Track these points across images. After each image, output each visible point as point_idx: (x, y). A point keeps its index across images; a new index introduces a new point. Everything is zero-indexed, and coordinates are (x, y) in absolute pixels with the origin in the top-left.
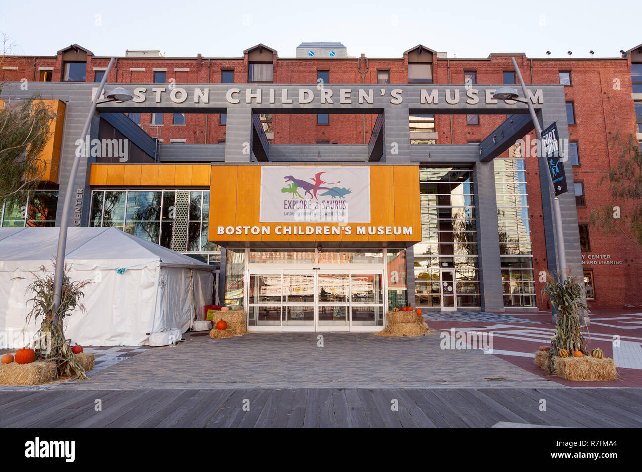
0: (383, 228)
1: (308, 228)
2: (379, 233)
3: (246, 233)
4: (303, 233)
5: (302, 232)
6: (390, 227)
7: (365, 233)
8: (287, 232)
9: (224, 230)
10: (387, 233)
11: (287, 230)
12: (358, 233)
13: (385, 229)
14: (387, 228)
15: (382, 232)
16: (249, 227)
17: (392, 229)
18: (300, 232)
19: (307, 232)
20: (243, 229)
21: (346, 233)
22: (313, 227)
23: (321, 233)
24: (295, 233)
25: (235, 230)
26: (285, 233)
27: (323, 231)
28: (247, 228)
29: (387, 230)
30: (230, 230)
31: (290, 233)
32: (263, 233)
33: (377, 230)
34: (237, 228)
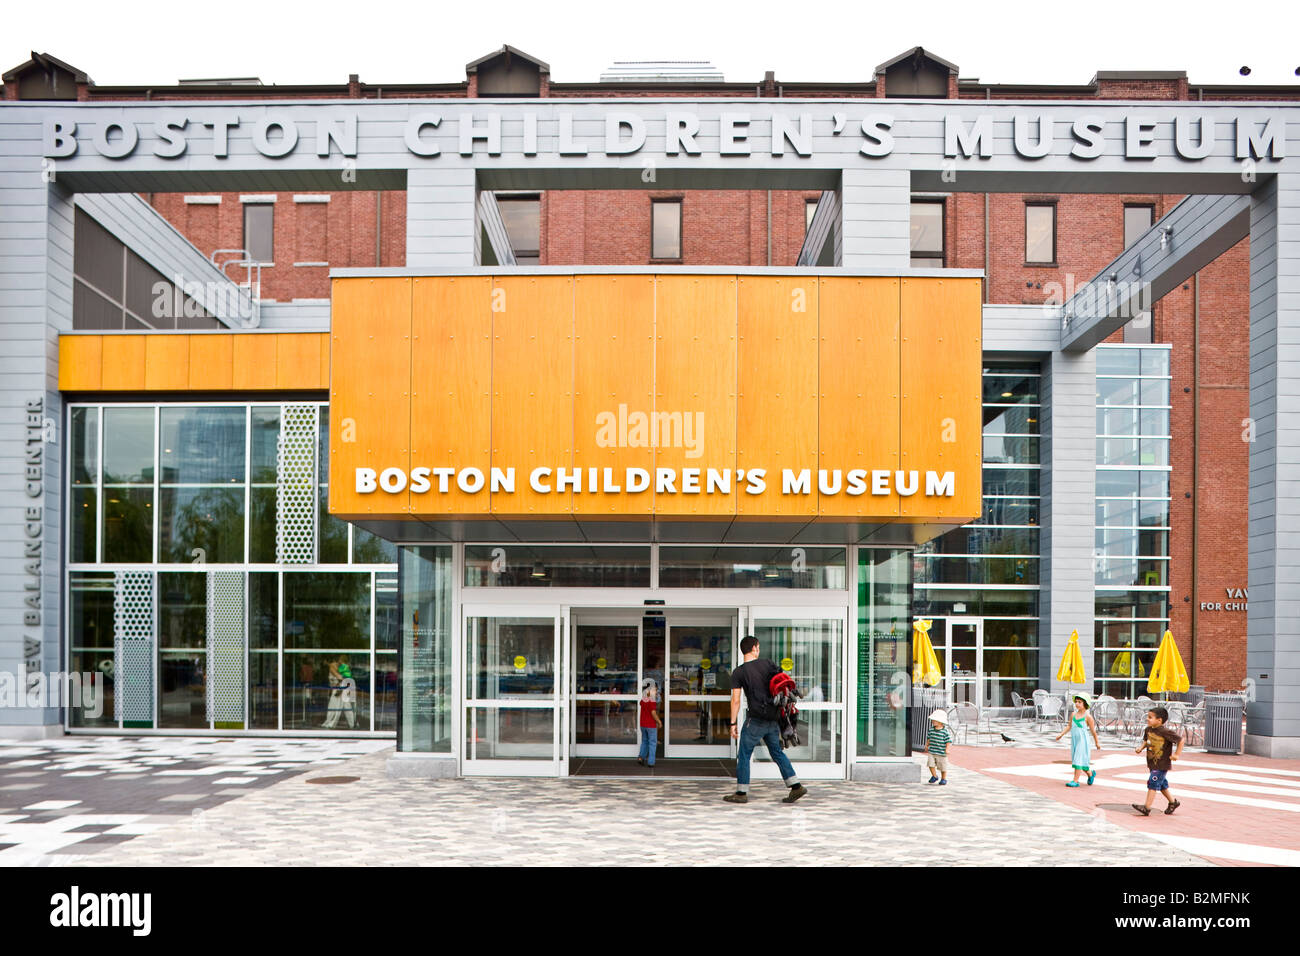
0: (863, 474)
1: (631, 473)
2: (851, 490)
3: (444, 486)
4: (617, 489)
5: (613, 484)
6: (887, 473)
7: (807, 490)
8: (569, 485)
9: (377, 480)
10: (877, 490)
11: (569, 480)
12: (786, 490)
13: (869, 480)
14: (877, 474)
15: (862, 487)
16: (452, 471)
17: (893, 479)
18: (609, 487)
19: (631, 487)
20: (434, 478)
21: (750, 489)
22: (648, 471)
23: (671, 489)
24: (593, 487)
25: (410, 481)
26: (561, 487)
27: (678, 482)
28: (443, 473)
29: (877, 483)
30: (393, 479)
31: (577, 488)
32: (495, 488)
33: (847, 483)
34: (416, 474)
